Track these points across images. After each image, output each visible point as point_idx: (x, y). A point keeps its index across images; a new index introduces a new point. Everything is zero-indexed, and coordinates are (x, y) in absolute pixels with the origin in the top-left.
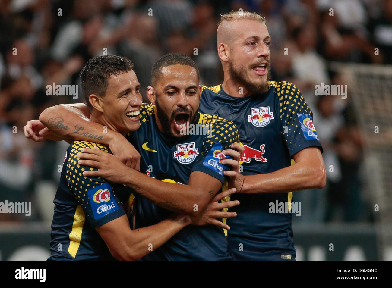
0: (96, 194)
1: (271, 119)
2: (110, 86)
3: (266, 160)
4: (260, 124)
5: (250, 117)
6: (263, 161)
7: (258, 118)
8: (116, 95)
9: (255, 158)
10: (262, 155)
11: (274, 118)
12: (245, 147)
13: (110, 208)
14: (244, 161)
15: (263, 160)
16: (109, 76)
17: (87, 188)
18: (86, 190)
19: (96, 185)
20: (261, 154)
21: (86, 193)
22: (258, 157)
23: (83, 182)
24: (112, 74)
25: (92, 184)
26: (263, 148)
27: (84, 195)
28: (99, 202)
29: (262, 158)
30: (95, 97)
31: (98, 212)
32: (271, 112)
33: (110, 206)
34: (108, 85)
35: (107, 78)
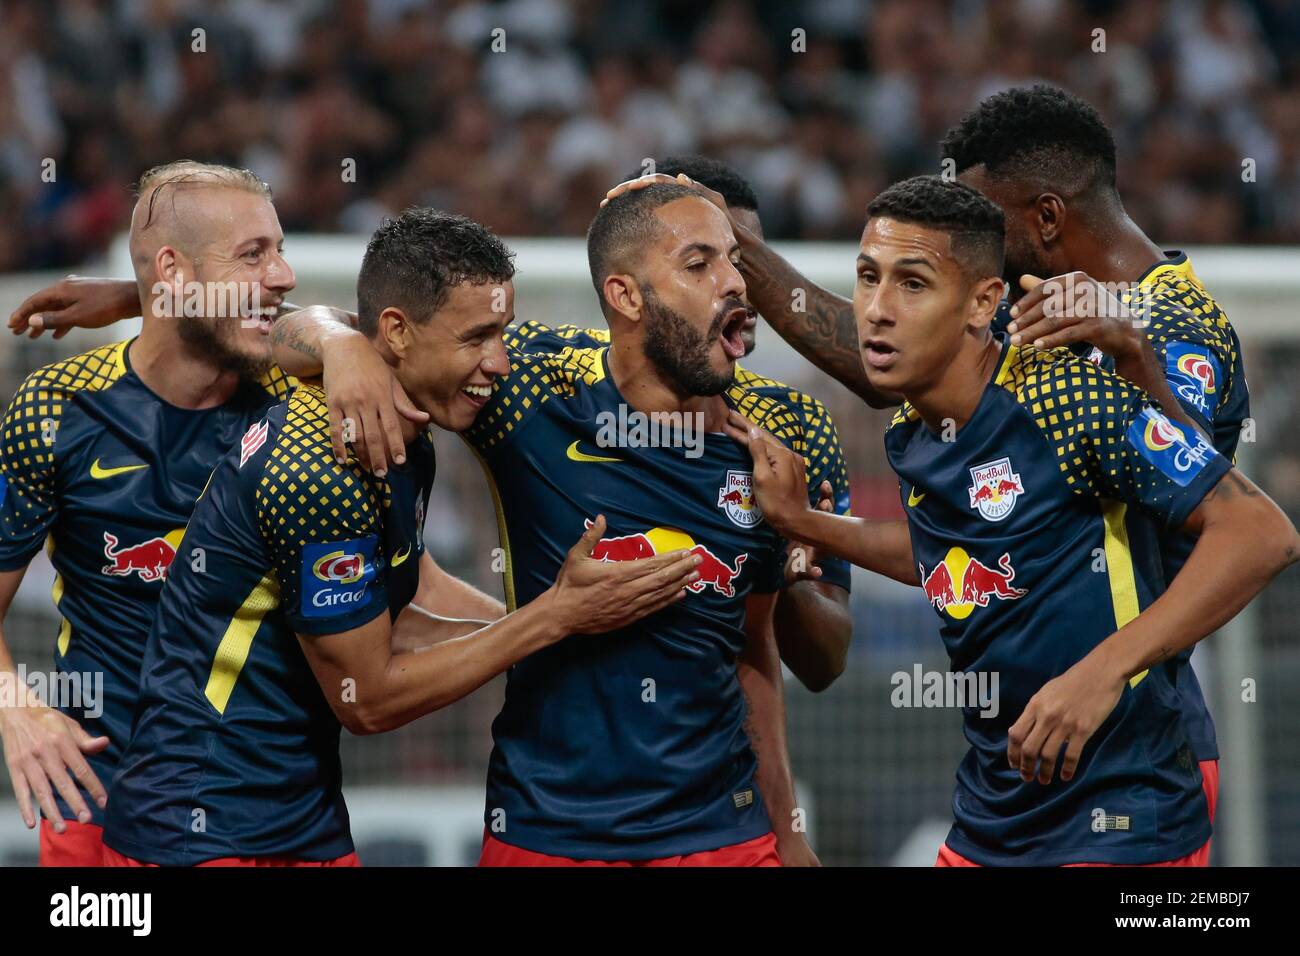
0: (325, 559)
2: (448, 306)
8: (456, 332)
13: (350, 599)
16: (458, 280)
17: (308, 538)
18: (302, 543)
19: (331, 538)
21: (299, 549)
23: (302, 521)
24: (464, 279)
25: (324, 533)
27: (293, 553)
28: (326, 579)
30: (397, 317)
31: (315, 601)
33: (351, 594)
34: (446, 300)
35: (449, 284)
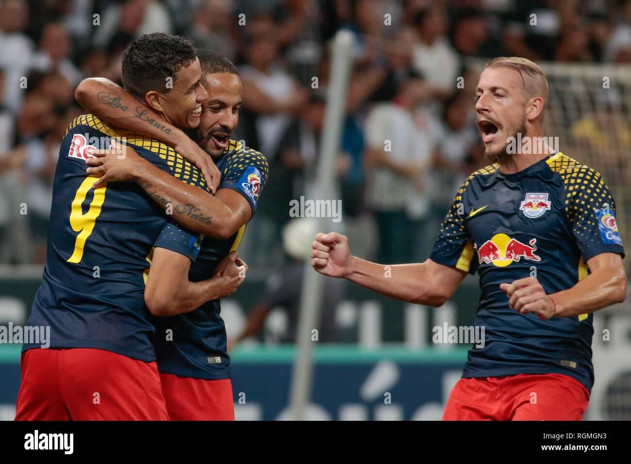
1: (546, 209)
3: (538, 259)
4: (533, 214)
5: (523, 203)
6: (535, 260)
7: (532, 207)
9: (525, 255)
10: (534, 253)
11: (550, 209)
12: (513, 241)
14: (513, 259)
15: (535, 258)
20: (532, 251)
22: (529, 254)
26: (533, 243)
29: (533, 256)
32: (548, 200)
